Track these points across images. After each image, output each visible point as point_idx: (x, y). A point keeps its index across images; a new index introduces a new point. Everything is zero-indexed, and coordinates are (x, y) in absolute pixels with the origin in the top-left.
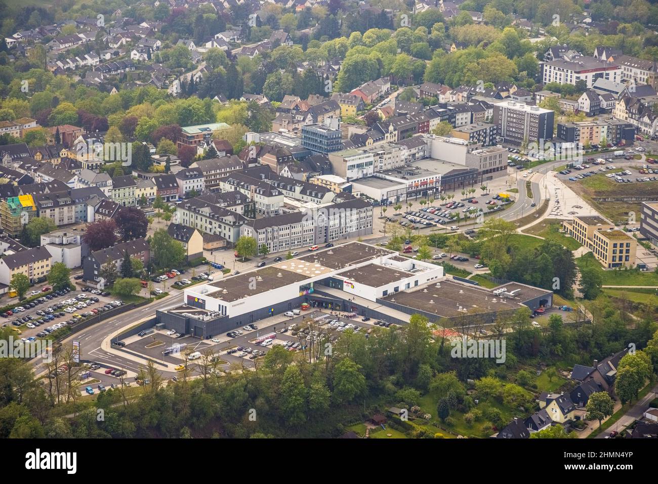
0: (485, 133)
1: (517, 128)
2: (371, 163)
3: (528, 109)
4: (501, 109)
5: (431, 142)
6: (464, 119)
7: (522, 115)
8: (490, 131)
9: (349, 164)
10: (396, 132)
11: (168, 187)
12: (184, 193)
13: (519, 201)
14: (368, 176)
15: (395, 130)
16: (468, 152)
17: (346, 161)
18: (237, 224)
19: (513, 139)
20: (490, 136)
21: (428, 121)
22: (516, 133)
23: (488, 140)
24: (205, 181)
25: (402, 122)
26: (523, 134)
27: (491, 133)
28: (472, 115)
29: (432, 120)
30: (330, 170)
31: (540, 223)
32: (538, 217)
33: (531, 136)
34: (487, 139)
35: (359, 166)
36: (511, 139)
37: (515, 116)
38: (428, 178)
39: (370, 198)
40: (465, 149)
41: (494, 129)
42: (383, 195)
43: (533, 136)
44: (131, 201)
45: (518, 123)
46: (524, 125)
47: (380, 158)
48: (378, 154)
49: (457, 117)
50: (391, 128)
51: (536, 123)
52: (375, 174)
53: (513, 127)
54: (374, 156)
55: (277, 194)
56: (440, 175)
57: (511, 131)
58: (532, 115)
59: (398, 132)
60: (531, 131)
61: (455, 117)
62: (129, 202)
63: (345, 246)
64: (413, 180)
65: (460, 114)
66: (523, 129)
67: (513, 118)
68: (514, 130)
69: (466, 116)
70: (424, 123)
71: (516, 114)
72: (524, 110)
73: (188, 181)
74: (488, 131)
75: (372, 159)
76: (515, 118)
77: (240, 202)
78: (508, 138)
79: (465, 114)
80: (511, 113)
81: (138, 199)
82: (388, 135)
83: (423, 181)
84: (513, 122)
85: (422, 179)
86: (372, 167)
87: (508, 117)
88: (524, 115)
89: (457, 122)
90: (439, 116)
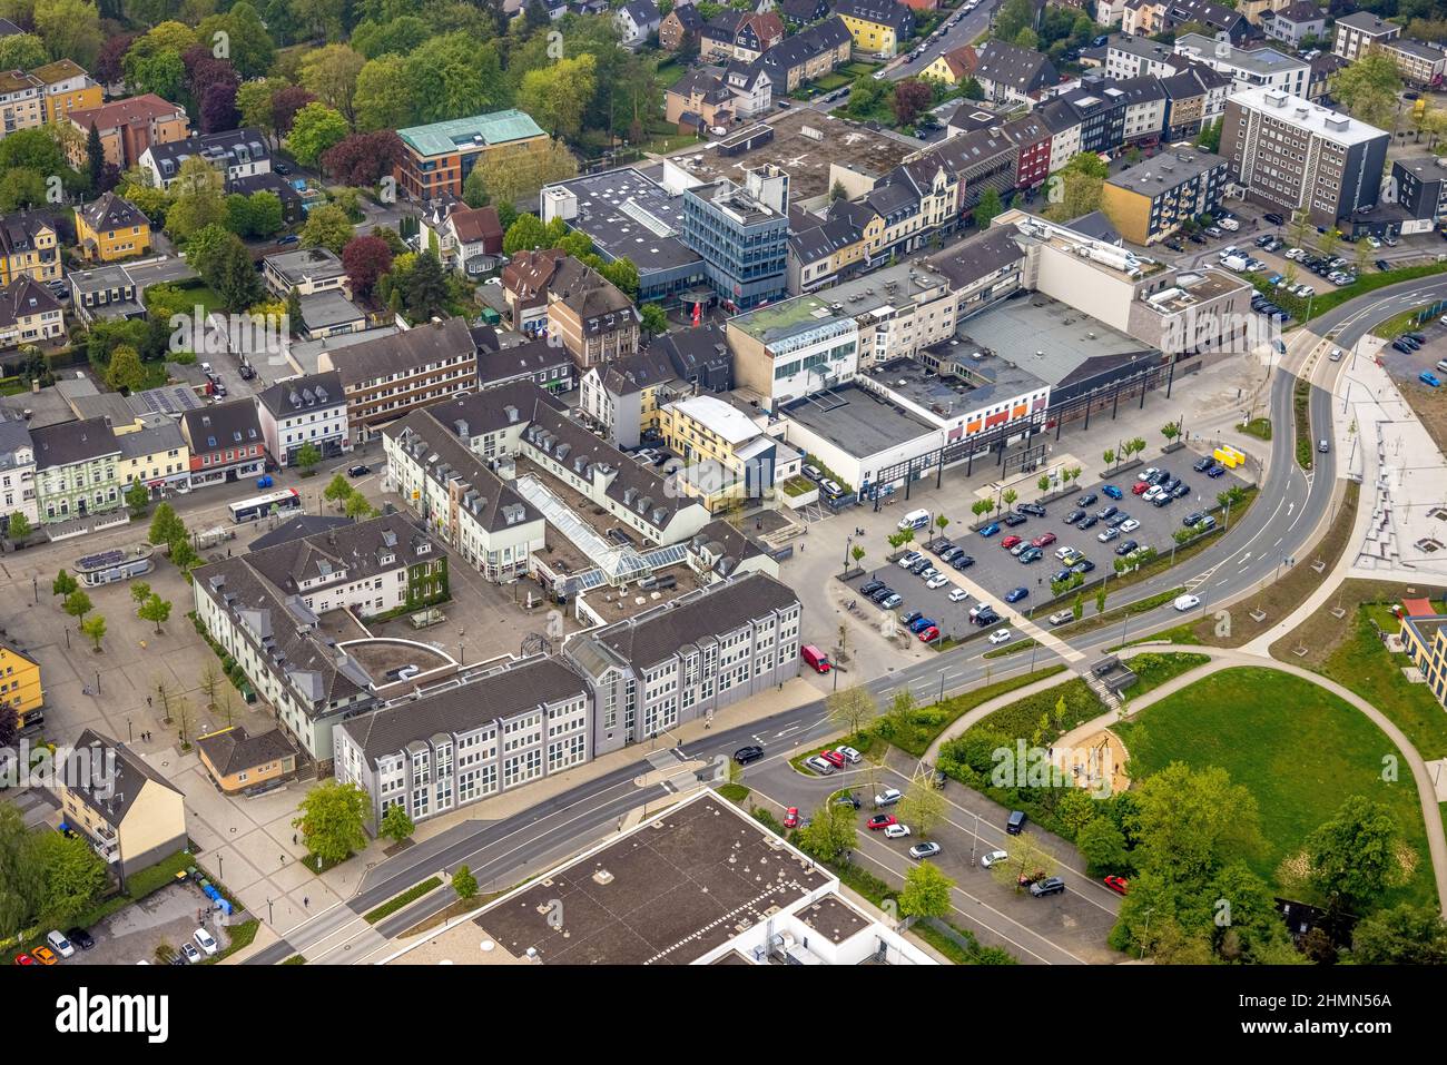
0: (1196, 187)
1: (1282, 170)
2: (850, 348)
3: (1318, 122)
4: (1244, 112)
5: (1038, 250)
6: (1147, 117)
7: (1300, 139)
8: (1211, 178)
9: (780, 362)
10: (955, 187)
11: (227, 443)
12: (283, 451)
13: (1270, 483)
14: (841, 382)
15: (950, 181)
16: (1138, 299)
17: (772, 356)
18: (328, 709)
19: (1270, 197)
20: (1209, 190)
21: (1050, 140)
22: (1281, 182)
23: (1203, 202)
24: (350, 411)
25: (976, 151)
26: (1297, 189)
27: (1213, 183)
28: (1168, 105)
29: (1058, 135)
30: (724, 381)
31: (1329, 605)
32: (1327, 573)
33: (1319, 198)
34: (1201, 199)
35: (815, 363)
36: (1263, 194)
37: (1280, 138)
38: (1011, 402)
39: (833, 477)
40: (1129, 291)
41: (1221, 172)
42: (868, 475)
43: (1325, 201)
44: (105, 493)
45: (1288, 159)
46: (1302, 166)
47: (878, 330)
48: (873, 320)
49: (1128, 115)
50: (940, 178)
51: (1335, 166)
52: (860, 377)
53: (1272, 166)
54: (859, 328)
55: (521, 517)
56: (1047, 390)
57: (1266, 175)
58: (1327, 146)
59: (960, 186)
60: (1320, 186)
61: (1123, 116)
62: (99, 499)
63: (666, 821)
64: (964, 418)
65: (1137, 107)
66: (1300, 177)
67: (1275, 141)
68: (1274, 173)
69: (1154, 110)
70: (1036, 146)
71: (1284, 133)
72: (1305, 125)
73: (294, 421)
74: (1205, 179)
75: (854, 337)
76: (1281, 144)
77: (392, 559)
78: (1256, 191)
79: (1149, 104)
80: (1270, 128)
81: (128, 488)
82: (932, 198)
83: (993, 413)
84: (1273, 153)
85: (992, 408)
86: (852, 359)
87: (1262, 136)
88: (1307, 141)
89: (1126, 127)
90: (1080, 121)
